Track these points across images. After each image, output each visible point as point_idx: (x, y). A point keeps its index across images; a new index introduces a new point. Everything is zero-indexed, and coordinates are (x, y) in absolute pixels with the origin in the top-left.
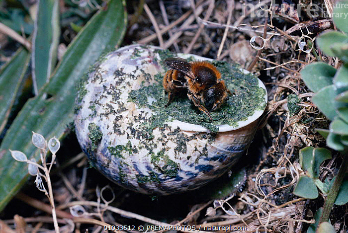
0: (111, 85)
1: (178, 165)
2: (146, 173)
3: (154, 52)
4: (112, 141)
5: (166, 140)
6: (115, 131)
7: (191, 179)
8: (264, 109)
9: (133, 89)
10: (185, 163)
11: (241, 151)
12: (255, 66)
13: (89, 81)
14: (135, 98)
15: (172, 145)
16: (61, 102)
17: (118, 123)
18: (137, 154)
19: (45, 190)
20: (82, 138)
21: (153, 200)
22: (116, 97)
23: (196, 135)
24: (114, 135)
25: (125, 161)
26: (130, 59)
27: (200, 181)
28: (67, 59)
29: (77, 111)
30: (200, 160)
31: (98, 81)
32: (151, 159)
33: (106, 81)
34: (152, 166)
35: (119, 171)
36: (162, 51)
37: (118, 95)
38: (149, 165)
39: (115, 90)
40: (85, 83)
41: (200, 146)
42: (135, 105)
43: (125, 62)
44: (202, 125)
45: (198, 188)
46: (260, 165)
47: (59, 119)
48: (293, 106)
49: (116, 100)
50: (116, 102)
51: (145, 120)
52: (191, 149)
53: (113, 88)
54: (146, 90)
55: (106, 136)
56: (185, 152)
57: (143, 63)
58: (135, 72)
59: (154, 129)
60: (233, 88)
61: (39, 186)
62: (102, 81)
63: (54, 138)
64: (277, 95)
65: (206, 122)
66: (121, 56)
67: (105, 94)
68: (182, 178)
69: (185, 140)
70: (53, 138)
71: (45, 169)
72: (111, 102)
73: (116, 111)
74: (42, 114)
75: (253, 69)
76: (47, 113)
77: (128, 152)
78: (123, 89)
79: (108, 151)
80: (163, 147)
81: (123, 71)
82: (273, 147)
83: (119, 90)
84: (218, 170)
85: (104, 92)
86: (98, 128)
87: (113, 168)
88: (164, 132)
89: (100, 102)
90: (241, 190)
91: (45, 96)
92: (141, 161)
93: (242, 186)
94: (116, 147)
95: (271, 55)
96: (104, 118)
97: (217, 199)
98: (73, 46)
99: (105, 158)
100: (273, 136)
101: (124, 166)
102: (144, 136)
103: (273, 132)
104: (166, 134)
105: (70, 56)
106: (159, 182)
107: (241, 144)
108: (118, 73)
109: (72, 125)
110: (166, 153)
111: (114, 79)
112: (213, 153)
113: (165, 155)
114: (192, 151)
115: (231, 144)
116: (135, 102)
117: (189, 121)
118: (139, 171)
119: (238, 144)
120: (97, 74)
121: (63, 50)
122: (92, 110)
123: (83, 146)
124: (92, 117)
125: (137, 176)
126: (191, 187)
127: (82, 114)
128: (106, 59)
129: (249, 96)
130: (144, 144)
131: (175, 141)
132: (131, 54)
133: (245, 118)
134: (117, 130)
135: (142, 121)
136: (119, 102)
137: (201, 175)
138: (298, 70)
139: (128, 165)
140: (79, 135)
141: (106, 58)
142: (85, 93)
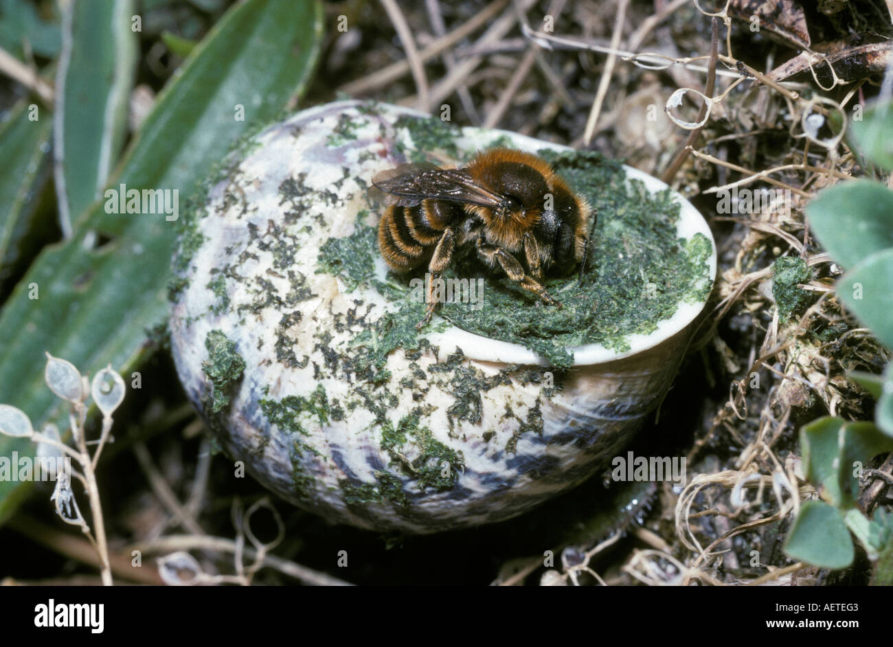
0: (271, 222)
1: (459, 456)
2: (366, 475)
3: (395, 126)
4: (273, 384)
5: (423, 384)
6: (281, 356)
7: (496, 495)
8: (706, 297)
9: (333, 234)
10: (479, 450)
11: (637, 417)
12: (686, 166)
13: (211, 209)
14: (337, 262)
15: (441, 400)
16: (137, 257)
17: (288, 333)
18: (342, 423)
19: (80, 521)
20: (189, 371)
21: (389, 547)
22: (285, 258)
23: (509, 373)
24: (277, 369)
25: (307, 441)
26: (327, 145)
27: (522, 498)
28: (153, 135)
29: (176, 292)
30: (520, 442)
31: (235, 210)
32: (382, 438)
33: (255, 210)
34: (385, 457)
35: (291, 467)
36: (420, 122)
37: (289, 253)
38: (376, 454)
39: (281, 237)
40: (198, 213)
41: (520, 404)
42: (339, 281)
43: (313, 156)
44: (527, 344)
45: (516, 515)
46: (695, 450)
47: (130, 303)
48: (789, 293)
49: (283, 267)
50: (285, 273)
51: (364, 326)
52: (495, 411)
53: (276, 233)
54: (369, 238)
55: (254, 369)
56: (477, 420)
57: (362, 159)
58: (339, 184)
59: (391, 352)
60: (620, 235)
61: (65, 510)
62: (245, 211)
63: (109, 369)
64: (746, 253)
65: (537, 336)
66: (302, 138)
67: (254, 248)
68: (470, 491)
69: (477, 386)
70: (104, 370)
71: (84, 459)
72: (269, 271)
73: (284, 299)
74: (83, 289)
75: (680, 174)
76: (97, 288)
77: (316, 417)
78: (304, 236)
79: (259, 412)
80: (416, 405)
81: (307, 183)
82: (731, 404)
83: (294, 238)
84: (574, 468)
85: (250, 244)
86: (233, 348)
87: (276, 458)
88: (417, 362)
89: (238, 271)
90: (641, 521)
91: (90, 240)
92: (354, 442)
93: (645, 508)
94: (283, 401)
95: (731, 137)
96: (250, 318)
97: (571, 545)
98: (170, 98)
99: (252, 431)
100: (733, 368)
101: (305, 454)
102: (363, 373)
103: (732, 359)
104: (424, 368)
105: (161, 125)
106: (405, 502)
107: (637, 398)
108: (292, 188)
109: (162, 333)
110: (423, 422)
111: (281, 204)
112: (556, 423)
113: (420, 426)
114: (498, 419)
115: (610, 398)
116: (337, 274)
117: (490, 333)
118: (348, 472)
119: (630, 398)
120: (232, 187)
121: (144, 105)
122: (217, 294)
123: (191, 394)
124: (217, 315)
125: (342, 484)
126: (495, 514)
127: (190, 305)
128: (259, 144)
129: (664, 258)
130: (363, 394)
131: (450, 388)
132: (329, 132)
133: (651, 323)
134: (285, 353)
135: (357, 328)
136: (291, 274)
137: (523, 484)
138: (807, 182)
139: (316, 454)
140: (181, 361)
141: (259, 139)
142: (197, 242)
